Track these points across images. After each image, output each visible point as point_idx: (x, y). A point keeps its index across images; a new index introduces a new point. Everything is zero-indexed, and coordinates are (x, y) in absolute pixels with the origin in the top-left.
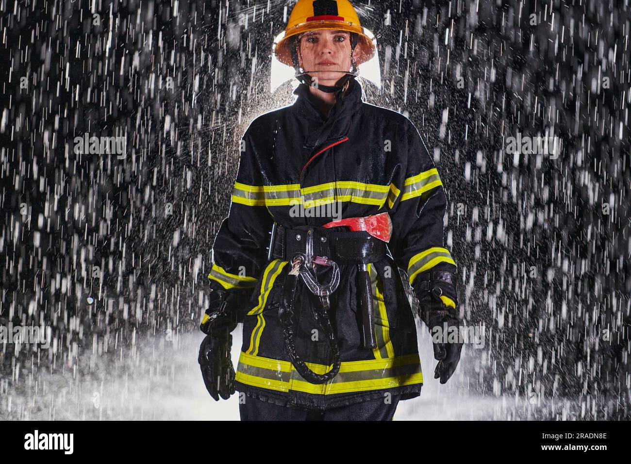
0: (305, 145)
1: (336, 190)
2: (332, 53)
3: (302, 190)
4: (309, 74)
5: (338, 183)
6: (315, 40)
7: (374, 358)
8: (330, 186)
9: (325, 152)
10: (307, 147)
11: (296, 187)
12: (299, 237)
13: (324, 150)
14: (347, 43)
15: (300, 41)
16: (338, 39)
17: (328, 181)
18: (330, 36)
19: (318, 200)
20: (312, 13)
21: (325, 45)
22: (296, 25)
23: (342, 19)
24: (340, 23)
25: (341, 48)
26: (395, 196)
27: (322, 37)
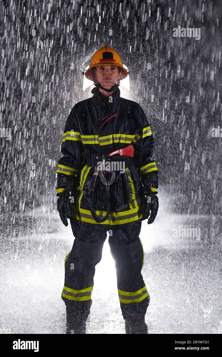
0: (99, 119)
1: (113, 137)
2: (110, 74)
3: (99, 138)
4: (100, 84)
5: (114, 135)
6: (103, 69)
8: (111, 136)
9: (108, 121)
11: (97, 136)
12: (97, 157)
14: (116, 70)
15: (96, 69)
16: (112, 69)
17: (110, 134)
18: (109, 68)
19: (106, 142)
20: (102, 58)
21: (107, 71)
22: (95, 63)
23: (115, 61)
24: (114, 62)
25: (114, 72)
26: (138, 138)
27: (106, 68)
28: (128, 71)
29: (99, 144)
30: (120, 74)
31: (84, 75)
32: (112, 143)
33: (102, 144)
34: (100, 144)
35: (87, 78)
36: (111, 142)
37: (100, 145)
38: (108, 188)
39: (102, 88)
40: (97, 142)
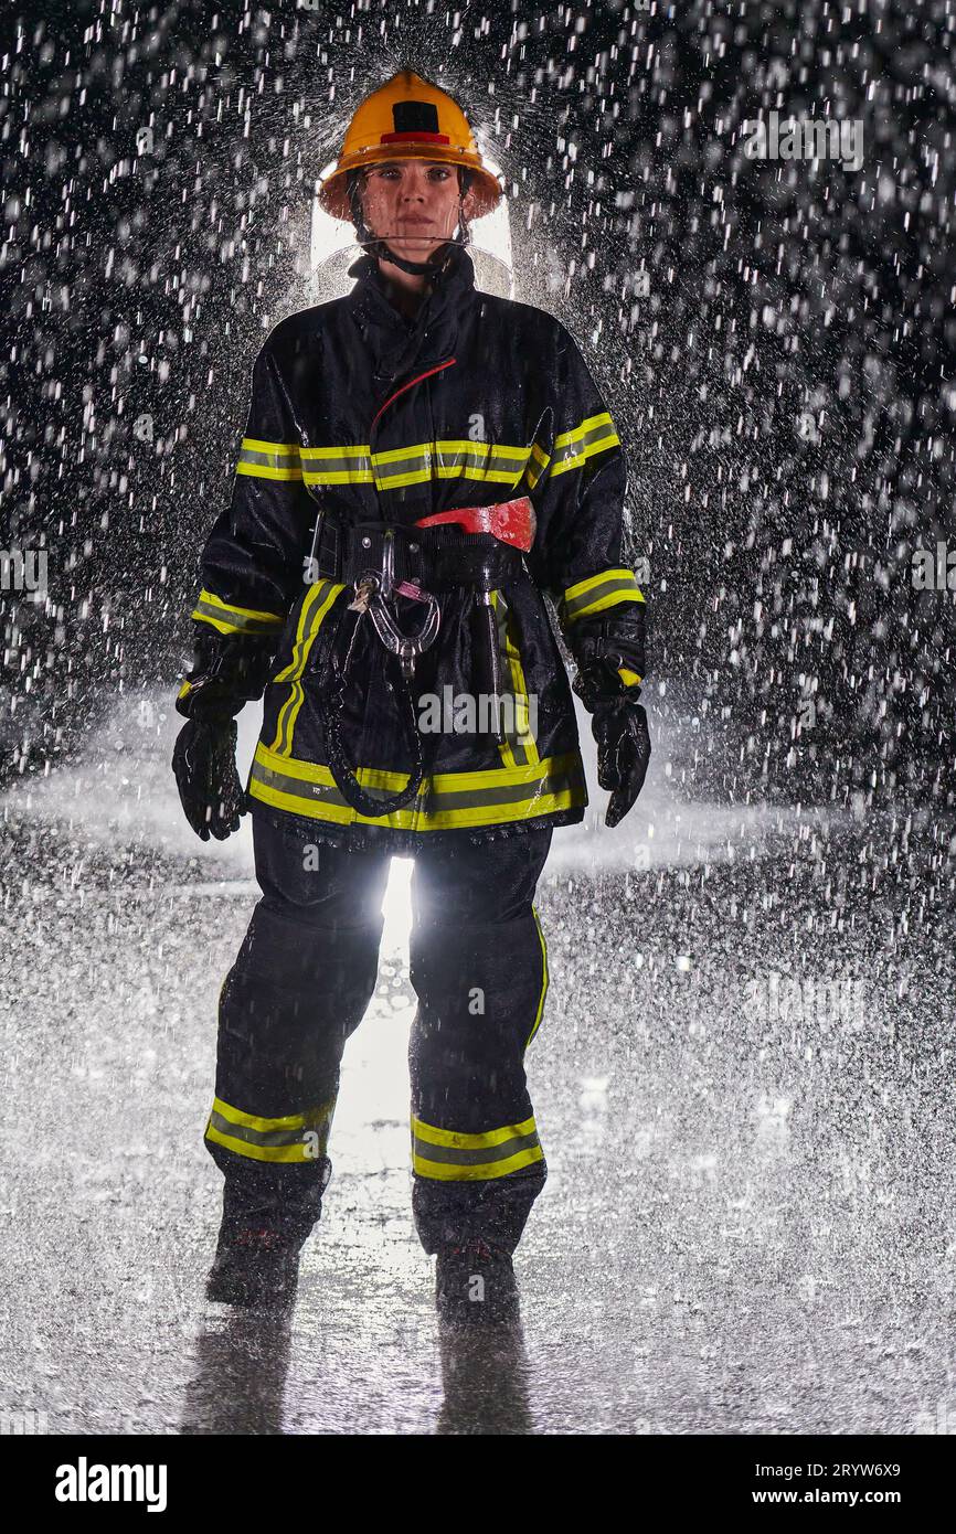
0: (377, 374)
1: (434, 457)
2: (425, 200)
3: (373, 458)
4: (386, 242)
5: (438, 444)
6: (394, 176)
7: (503, 766)
8: (424, 450)
9: (413, 387)
10: (380, 377)
11: (362, 451)
12: (367, 541)
13: (409, 386)
14: (451, 183)
15: (365, 178)
16: (435, 176)
17: (421, 442)
18: (422, 171)
19: (403, 476)
20: (390, 128)
21: (413, 186)
22: (361, 150)
23: (446, 140)
24: (443, 148)
25: (442, 192)
26: (541, 467)
27: (407, 172)
28: (502, 181)
29: (374, 484)
30: (470, 196)
31: (316, 199)
32: (429, 478)
33: (385, 484)
34: (378, 481)
35: (328, 209)
36: (424, 475)
37: (379, 488)
38: (408, 668)
40: (363, 476)
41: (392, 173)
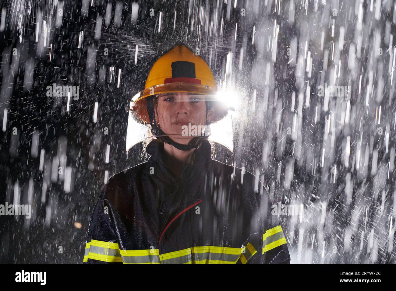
0: (161, 211)
1: (193, 254)
2: (188, 113)
3: (161, 256)
5: (195, 248)
8: (188, 252)
9: (181, 217)
10: (163, 213)
11: (154, 252)
13: (180, 214)
15: (157, 101)
16: (193, 100)
17: (186, 247)
20: (170, 75)
21: (182, 106)
22: (154, 86)
23: (199, 82)
24: (198, 86)
25: (197, 109)
26: (251, 254)
27: (178, 99)
30: (212, 110)
35: (135, 119)
39: (171, 142)
41: (170, 99)
